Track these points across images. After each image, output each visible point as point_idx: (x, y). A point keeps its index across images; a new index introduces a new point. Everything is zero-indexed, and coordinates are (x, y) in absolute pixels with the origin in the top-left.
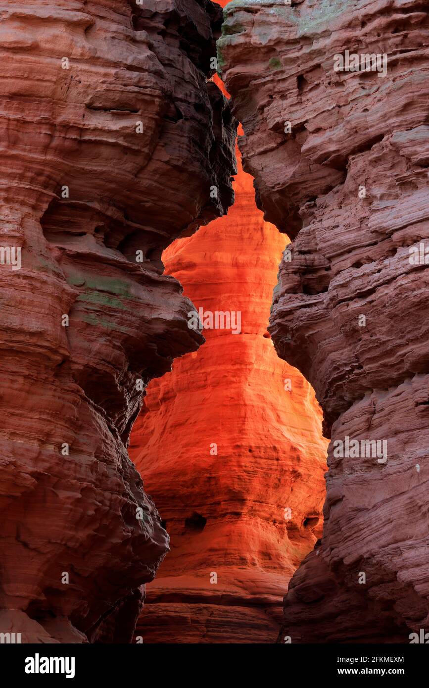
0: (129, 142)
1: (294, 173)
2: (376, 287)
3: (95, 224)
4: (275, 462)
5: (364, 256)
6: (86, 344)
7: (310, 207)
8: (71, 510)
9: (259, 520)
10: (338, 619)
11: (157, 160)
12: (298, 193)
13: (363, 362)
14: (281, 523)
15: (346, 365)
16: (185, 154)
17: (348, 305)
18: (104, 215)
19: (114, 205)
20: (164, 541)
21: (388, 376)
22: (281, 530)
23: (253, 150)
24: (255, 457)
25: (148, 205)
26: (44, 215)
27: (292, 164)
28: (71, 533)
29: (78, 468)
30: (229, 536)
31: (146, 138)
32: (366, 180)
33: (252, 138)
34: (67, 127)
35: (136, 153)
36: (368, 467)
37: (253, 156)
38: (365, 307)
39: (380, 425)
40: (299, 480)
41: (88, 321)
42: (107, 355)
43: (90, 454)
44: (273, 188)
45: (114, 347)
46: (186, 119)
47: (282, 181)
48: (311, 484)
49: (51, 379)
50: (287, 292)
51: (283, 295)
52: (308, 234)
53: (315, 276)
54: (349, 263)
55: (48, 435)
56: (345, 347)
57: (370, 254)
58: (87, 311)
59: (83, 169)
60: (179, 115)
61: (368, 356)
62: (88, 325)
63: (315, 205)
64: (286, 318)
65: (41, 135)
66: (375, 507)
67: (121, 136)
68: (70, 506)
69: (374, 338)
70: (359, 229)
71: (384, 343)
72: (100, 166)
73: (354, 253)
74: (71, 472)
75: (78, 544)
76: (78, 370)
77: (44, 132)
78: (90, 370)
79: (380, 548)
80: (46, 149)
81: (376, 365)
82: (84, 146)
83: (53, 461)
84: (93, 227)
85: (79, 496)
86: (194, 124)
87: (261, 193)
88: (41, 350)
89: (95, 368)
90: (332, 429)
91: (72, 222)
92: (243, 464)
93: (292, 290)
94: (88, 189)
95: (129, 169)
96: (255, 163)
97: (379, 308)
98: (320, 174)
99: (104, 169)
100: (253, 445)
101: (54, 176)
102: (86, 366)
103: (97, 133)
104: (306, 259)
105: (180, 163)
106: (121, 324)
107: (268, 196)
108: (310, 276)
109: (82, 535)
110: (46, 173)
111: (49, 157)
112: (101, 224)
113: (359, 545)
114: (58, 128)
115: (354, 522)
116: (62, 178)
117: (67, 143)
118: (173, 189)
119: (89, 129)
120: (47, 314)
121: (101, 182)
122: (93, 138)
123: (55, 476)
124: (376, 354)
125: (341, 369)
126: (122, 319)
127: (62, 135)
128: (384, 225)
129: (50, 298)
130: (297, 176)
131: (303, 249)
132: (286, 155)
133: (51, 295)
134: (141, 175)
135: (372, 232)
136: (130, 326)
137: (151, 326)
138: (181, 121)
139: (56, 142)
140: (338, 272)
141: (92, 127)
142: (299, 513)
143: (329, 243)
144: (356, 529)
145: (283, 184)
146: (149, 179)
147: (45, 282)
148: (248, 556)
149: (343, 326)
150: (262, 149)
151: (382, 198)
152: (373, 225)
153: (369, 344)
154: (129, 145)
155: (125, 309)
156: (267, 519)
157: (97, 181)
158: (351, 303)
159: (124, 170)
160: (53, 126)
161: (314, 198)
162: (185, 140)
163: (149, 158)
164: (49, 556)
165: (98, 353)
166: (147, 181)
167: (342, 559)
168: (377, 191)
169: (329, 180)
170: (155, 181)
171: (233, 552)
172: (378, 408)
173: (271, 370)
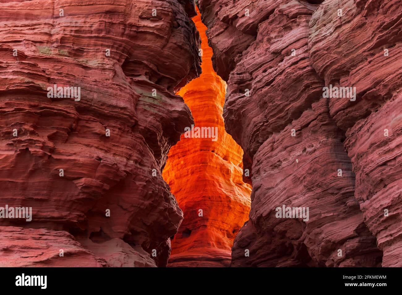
0: (159, 32)
1: (232, 41)
2: (275, 77)
3: (145, 71)
4: (220, 203)
5: (268, 66)
6: (145, 118)
7: (240, 56)
8: (142, 190)
9: (214, 229)
10: (257, 252)
11: (171, 42)
12: (234, 52)
13: (269, 119)
14: (224, 230)
15: (260, 122)
16: (183, 40)
17: (261, 90)
18: (149, 67)
19: (153, 63)
20: (181, 214)
21: (280, 123)
22: (223, 234)
23: (213, 35)
24: (211, 201)
25: (167, 64)
26: (123, 64)
27: (231, 38)
28: (142, 201)
29: (144, 172)
30: (202, 235)
31: (166, 31)
32: (267, 32)
33: (212, 29)
34: (131, 25)
35: (162, 38)
36: (273, 169)
37: (213, 38)
38: (270, 89)
39: (277, 147)
40: (230, 210)
41: (145, 108)
42: (154, 124)
43: (149, 167)
44: (223, 51)
45: (157, 120)
46: (182, 27)
47: (227, 46)
48: (235, 213)
49: (130, 131)
50: (232, 93)
51: (230, 95)
52: (240, 65)
53: (244, 85)
54: (261, 71)
55: (130, 156)
56: (260, 114)
57: (271, 65)
58: (144, 105)
59: (139, 45)
60: (179, 25)
61: (271, 114)
62: (145, 110)
63: (242, 55)
64: (232, 105)
65: (120, 29)
66: (277, 185)
67: (155, 29)
68: (141, 188)
69: (274, 104)
70: (265, 54)
71: (279, 105)
72: (147, 43)
73: (263, 66)
74: (141, 173)
75: (145, 207)
76: (142, 129)
77: (121, 27)
78: (147, 130)
79: (280, 203)
80: (123, 35)
81: (275, 118)
82: (139, 35)
83: (133, 167)
84: (144, 72)
85: (145, 184)
86: (186, 29)
87: (217, 56)
88: (126, 116)
89: (149, 129)
90: (254, 158)
91: (135, 70)
92: (206, 204)
93: (234, 92)
94: (141, 55)
95: (159, 46)
96: (214, 41)
97: (277, 88)
98: (244, 40)
99: (148, 45)
100: (210, 196)
101: (127, 48)
102: (145, 127)
103: (145, 28)
104: (240, 77)
105: (181, 44)
106: (159, 111)
107: (220, 57)
108: (242, 85)
109: (147, 203)
110: (123, 46)
111: (124, 39)
112: (148, 71)
113: (269, 205)
114: (127, 26)
115: (267, 195)
116: (130, 49)
117: (132, 33)
118: (178, 57)
119: (141, 26)
120: (128, 101)
121: (147, 52)
122: (143, 30)
123: (134, 174)
124: (275, 113)
125: (258, 125)
126: (159, 109)
127: (130, 29)
128: (278, 48)
129: (128, 95)
130: (234, 42)
131: (239, 72)
132: (228, 34)
133: (129, 93)
134: (164, 49)
135: (272, 53)
136: (163, 113)
137: (172, 114)
138: (180, 27)
139: (126, 32)
140: (256, 77)
141: (142, 25)
142: (231, 227)
143: (251, 65)
144: (268, 198)
145: (227, 48)
146: (168, 51)
147: (126, 88)
148: (211, 243)
149: (259, 102)
150: (217, 33)
151: (275, 38)
152: (273, 49)
153: (272, 108)
154: (159, 34)
155: (160, 105)
156: (218, 228)
157: (145, 51)
158: (262, 89)
159: (157, 46)
160: (125, 25)
161: (241, 53)
162: (183, 35)
163: (167, 41)
164: (132, 213)
165: (150, 122)
166: (167, 52)
167: (262, 214)
168: (273, 35)
169: (248, 42)
170: (171, 52)
171: (204, 241)
172: (276, 140)
173: (215, 166)
